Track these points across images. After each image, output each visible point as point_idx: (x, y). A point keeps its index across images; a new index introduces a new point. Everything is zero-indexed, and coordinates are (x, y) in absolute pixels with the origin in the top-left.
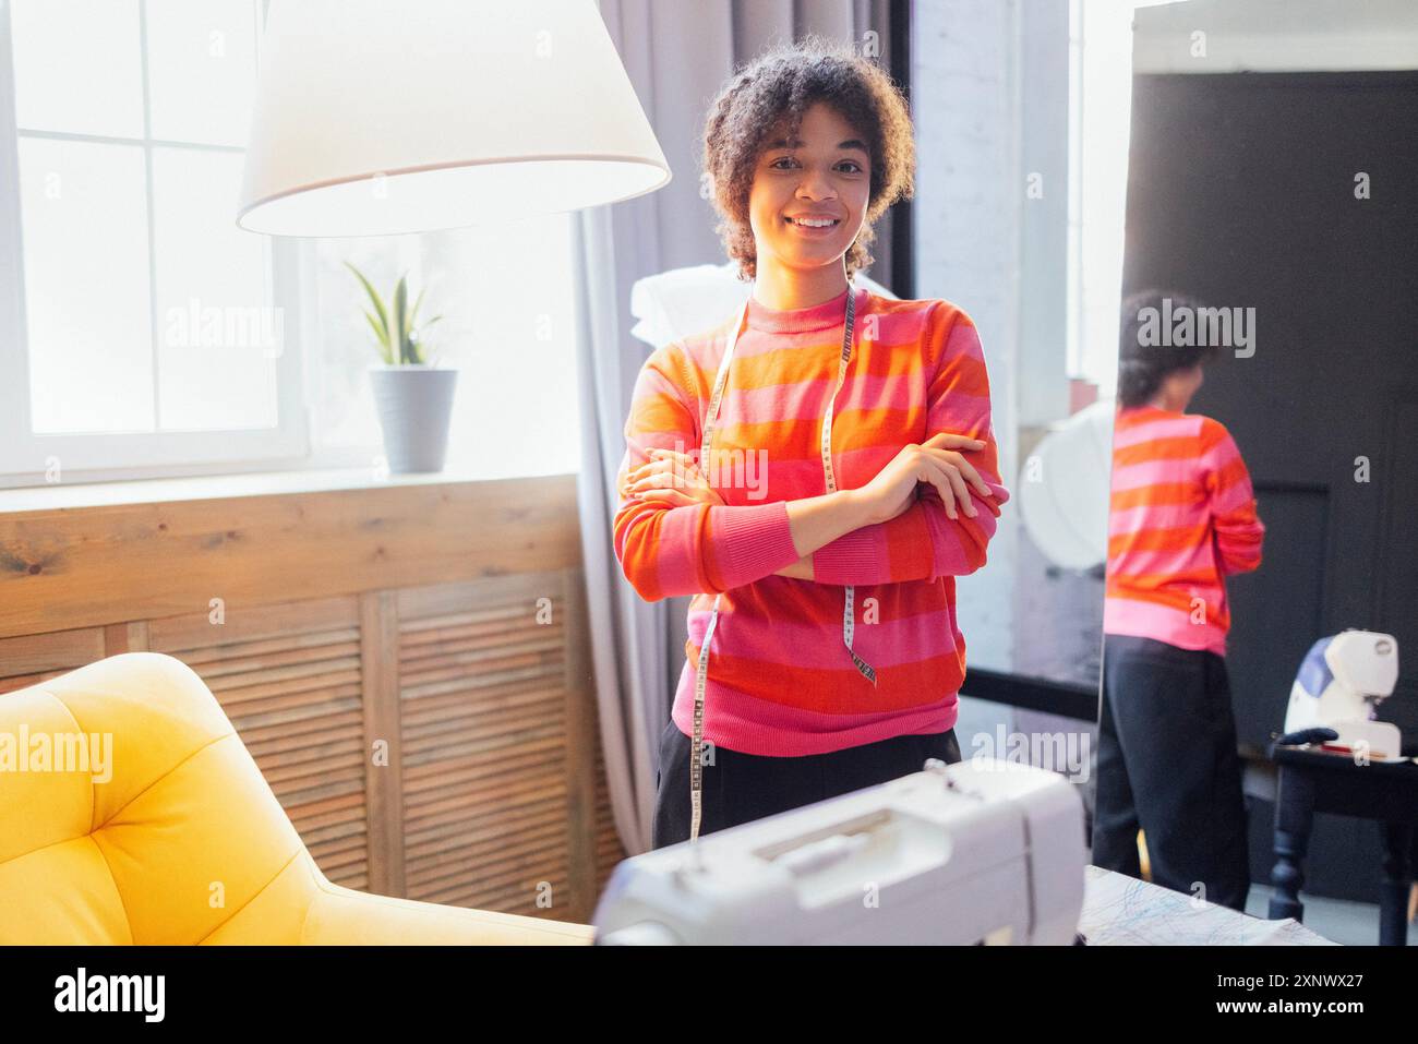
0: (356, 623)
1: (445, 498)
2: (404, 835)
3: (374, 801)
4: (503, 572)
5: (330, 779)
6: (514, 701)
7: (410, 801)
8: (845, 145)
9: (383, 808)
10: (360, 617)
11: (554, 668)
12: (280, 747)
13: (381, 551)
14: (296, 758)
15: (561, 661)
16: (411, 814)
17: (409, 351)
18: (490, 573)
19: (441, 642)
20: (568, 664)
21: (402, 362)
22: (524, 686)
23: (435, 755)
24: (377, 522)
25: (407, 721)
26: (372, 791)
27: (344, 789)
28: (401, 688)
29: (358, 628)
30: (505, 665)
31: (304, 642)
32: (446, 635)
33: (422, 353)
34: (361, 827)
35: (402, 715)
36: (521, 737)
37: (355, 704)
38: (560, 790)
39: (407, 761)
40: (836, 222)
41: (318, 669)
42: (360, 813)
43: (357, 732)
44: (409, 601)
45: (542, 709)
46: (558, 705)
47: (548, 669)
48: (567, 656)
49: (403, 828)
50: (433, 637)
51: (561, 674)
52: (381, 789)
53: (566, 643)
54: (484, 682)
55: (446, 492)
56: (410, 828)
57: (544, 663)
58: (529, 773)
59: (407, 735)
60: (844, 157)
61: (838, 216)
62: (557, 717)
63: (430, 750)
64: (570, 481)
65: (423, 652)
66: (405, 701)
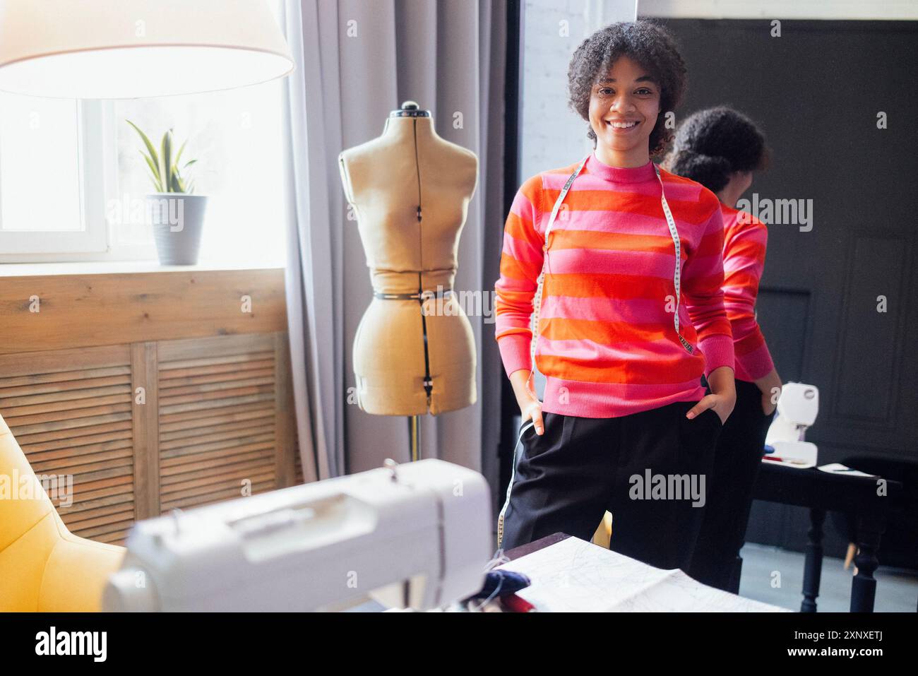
0: (129, 363)
1: (192, 281)
2: (160, 503)
3: (139, 480)
4: (233, 333)
5: (108, 466)
6: (238, 418)
7: (165, 481)
8: (640, 80)
9: (145, 485)
10: (131, 359)
11: (269, 397)
12: (73, 443)
13: (146, 316)
14: (85, 451)
15: (273, 392)
16: (166, 490)
17: (173, 183)
18: (224, 333)
19: (188, 377)
20: (278, 394)
21: (169, 191)
22: (247, 408)
23: (185, 451)
24: (144, 296)
25: (163, 429)
26: (138, 475)
27: (119, 472)
28: (159, 407)
29: (129, 366)
30: (234, 394)
31: (93, 374)
32: (192, 373)
33: (182, 185)
34: (130, 498)
35: (159, 425)
36: (244, 441)
37: (128, 417)
38: (271, 476)
39: (163, 455)
40: (637, 123)
41: (101, 393)
42: (130, 488)
43: (128, 435)
44: (166, 349)
45: (259, 423)
46: (271, 421)
47: (263, 397)
48: (276, 389)
49: (159, 499)
50: (184, 373)
51: (273, 400)
52: (145, 473)
53: (276, 380)
54: (219, 404)
55: (193, 278)
56: (164, 499)
57: (260, 393)
58: (252, 465)
59: (163, 438)
60: (640, 86)
61: (638, 119)
62: (270, 429)
63: (180, 448)
64: (281, 273)
65: (176, 384)
66: (163, 415)
